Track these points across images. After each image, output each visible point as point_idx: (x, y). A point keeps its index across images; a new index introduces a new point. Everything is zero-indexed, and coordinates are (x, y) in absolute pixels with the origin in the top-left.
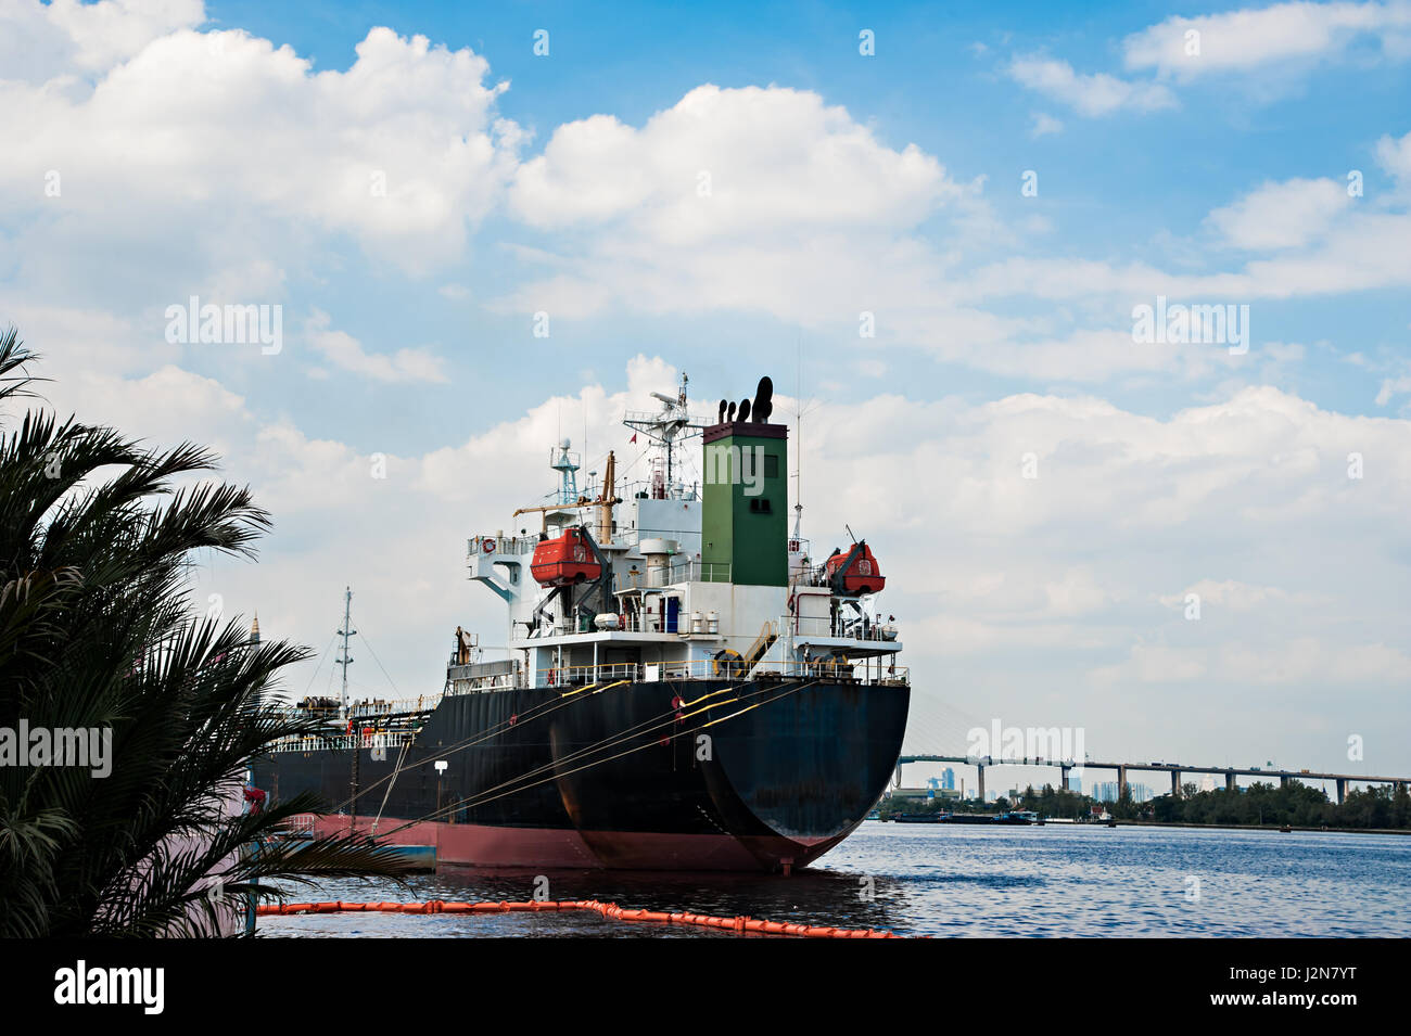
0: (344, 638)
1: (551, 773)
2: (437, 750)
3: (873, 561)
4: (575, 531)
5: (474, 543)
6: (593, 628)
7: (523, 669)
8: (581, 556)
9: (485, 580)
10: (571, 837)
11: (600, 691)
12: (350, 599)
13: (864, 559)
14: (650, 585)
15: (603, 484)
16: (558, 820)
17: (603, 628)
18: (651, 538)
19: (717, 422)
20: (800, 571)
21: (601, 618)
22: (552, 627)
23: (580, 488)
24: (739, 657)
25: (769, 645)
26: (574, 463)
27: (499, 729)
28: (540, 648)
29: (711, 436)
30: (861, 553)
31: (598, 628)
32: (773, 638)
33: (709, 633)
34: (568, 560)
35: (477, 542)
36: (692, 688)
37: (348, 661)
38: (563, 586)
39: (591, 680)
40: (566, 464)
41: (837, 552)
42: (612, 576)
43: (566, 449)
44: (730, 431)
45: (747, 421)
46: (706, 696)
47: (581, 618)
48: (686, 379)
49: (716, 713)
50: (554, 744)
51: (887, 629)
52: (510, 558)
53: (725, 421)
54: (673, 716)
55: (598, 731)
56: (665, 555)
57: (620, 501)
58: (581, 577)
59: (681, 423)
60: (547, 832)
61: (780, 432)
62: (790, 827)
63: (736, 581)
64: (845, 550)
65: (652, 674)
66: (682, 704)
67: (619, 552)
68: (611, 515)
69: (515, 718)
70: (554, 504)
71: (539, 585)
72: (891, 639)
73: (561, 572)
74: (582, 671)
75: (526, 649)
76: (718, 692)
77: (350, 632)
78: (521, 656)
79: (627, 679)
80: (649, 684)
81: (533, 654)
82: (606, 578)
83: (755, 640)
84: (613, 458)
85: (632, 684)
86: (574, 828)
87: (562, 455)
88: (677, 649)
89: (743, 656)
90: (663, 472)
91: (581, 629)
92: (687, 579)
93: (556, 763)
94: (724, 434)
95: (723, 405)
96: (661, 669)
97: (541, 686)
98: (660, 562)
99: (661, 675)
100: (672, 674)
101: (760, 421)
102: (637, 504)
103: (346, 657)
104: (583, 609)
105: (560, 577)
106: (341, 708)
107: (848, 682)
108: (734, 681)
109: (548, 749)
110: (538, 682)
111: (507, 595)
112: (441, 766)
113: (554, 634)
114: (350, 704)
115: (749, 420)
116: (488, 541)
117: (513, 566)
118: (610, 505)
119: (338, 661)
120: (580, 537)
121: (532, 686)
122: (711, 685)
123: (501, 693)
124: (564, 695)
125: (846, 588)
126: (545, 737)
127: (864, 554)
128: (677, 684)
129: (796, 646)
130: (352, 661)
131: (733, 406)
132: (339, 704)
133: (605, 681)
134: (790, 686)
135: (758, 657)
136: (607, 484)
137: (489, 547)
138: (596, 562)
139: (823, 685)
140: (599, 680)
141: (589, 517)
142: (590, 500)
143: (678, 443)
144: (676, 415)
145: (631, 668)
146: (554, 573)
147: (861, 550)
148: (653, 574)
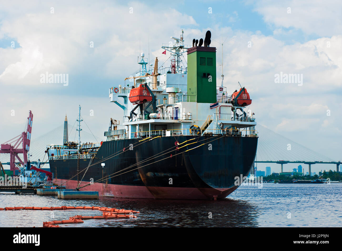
0: (79, 122)
1: (136, 167)
2: (102, 159)
3: (248, 94)
4: (143, 85)
5: (112, 90)
6: (149, 118)
7: (127, 132)
8: (145, 93)
9: (116, 102)
10: (143, 188)
11: (151, 139)
12: (80, 109)
13: (244, 93)
14: (170, 103)
15: (154, 69)
16: (140, 183)
17: (152, 118)
18: (171, 87)
19: (192, 47)
20: (221, 98)
21: (152, 115)
22: (136, 118)
23: (148, 70)
24: (199, 128)
25: (210, 123)
26: (146, 62)
27: (120, 152)
28: (132, 125)
29: (190, 51)
30: (243, 91)
31: (150, 118)
32: (211, 121)
33: (189, 120)
34: (141, 95)
35: (112, 89)
36: (182, 138)
37: (80, 130)
38: (140, 104)
39: (148, 136)
40: (143, 62)
41: (236, 91)
42: (156, 100)
43: (143, 57)
44: (196, 50)
45: (202, 46)
46: (186, 141)
47: (145, 115)
48: (183, 32)
49: (190, 147)
50: (137, 158)
51: (251, 118)
52: (124, 95)
53: (195, 46)
54: (175, 148)
55: (151, 153)
56: (174, 93)
57: (159, 74)
58: (145, 101)
59: (181, 47)
60: (136, 187)
61: (214, 50)
62: (216, 185)
63: (198, 101)
64: (238, 91)
65: (168, 134)
66: (178, 144)
67: (159, 92)
68: (156, 79)
69: (124, 149)
70: (138, 76)
71: (132, 104)
72: (253, 121)
73: (138, 99)
74: (145, 133)
75: (128, 125)
76: (191, 140)
77: (81, 120)
78: (126, 128)
79: (160, 135)
80: (168, 137)
81: (130, 127)
82: (154, 101)
83: (205, 122)
84: (157, 60)
85: (161, 137)
86: (145, 186)
87: (141, 59)
88: (178, 125)
89: (200, 128)
90: (175, 64)
91: (145, 119)
92: (181, 101)
93: (138, 164)
94: (194, 51)
95: (194, 40)
96: (171, 132)
97: (133, 138)
98: (173, 95)
99: (171, 134)
100: (175, 134)
101: (207, 46)
102: (166, 75)
103: (80, 129)
104: (146, 111)
105: (139, 101)
106: (78, 146)
107: (236, 136)
108: (196, 136)
109: (135, 159)
110: (131, 136)
111: (123, 107)
112: (103, 165)
113: (137, 120)
114: (81, 144)
115: (203, 45)
116: (116, 89)
117: (125, 97)
118: (156, 76)
119: (77, 130)
120: (145, 87)
121: (130, 138)
122: (188, 137)
123: (120, 140)
124: (140, 141)
125: (238, 104)
126: (134, 155)
127: (244, 92)
128: (176, 137)
129: (219, 124)
130: (82, 130)
131: (197, 41)
132: (78, 144)
133: (153, 136)
134: (216, 137)
135: (206, 128)
136: (155, 68)
137: (116, 91)
138: (151, 95)
139: (227, 137)
140: (151, 136)
141: (149, 80)
142: (150, 74)
143: (181, 54)
144: (179, 45)
145: (161, 132)
146: (136, 100)
147: (243, 90)
148: (171, 99)
